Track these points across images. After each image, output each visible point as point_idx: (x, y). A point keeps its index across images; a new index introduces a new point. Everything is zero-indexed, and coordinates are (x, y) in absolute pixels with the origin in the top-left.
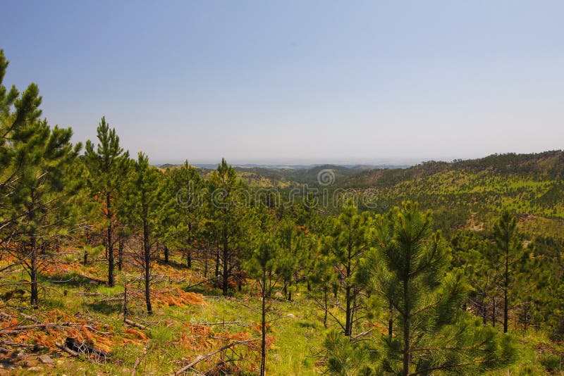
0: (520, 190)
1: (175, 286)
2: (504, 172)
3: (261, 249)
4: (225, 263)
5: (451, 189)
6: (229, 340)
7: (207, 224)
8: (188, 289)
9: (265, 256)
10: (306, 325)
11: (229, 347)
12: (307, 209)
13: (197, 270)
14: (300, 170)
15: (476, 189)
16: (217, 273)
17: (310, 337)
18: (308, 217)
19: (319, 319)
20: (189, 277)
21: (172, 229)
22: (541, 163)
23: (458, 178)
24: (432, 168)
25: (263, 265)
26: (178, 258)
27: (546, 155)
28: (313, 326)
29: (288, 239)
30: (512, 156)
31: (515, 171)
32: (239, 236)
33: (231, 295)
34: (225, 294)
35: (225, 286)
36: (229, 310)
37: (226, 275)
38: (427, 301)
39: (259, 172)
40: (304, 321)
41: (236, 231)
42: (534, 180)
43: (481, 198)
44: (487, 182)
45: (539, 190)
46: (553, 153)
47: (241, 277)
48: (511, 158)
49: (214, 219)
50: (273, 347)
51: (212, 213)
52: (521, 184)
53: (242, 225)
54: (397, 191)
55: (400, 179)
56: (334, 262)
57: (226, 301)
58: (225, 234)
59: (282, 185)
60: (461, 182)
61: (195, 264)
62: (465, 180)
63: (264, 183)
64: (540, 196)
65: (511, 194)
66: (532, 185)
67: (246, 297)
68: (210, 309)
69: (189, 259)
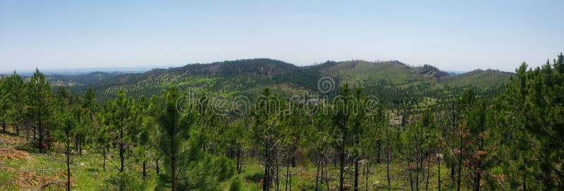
0: (203, 83)
1: (10, 147)
2: (194, 74)
3: (66, 123)
4: (40, 132)
5: (168, 84)
6: (45, 181)
7: (29, 108)
8: (18, 149)
9: (68, 128)
10: (92, 170)
11: (47, 186)
12: (88, 98)
13: (23, 137)
14: (81, 75)
15: (181, 84)
16: (35, 139)
17: (95, 177)
18: (89, 103)
19: (100, 165)
20: (18, 141)
21: (8, 111)
22: (212, 68)
23: (171, 78)
24: (157, 73)
25: (67, 133)
26: (11, 130)
27: (214, 64)
28: (97, 170)
29: (79, 117)
30: (198, 65)
31: (200, 73)
32: (48, 116)
33: (45, 152)
34: (40, 152)
35: (40, 146)
36: (44, 162)
37: (41, 140)
38: (185, 146)
39: (56, 77)
40: (91, 168)
41: (46, 113)
42: (209, 77)
43: (183, 88)
44: (186, 79)
45: (211, 83)
46: (218, 63)
47: (49, 141)
48: (197, 66)
49: (33, 105)
50: (74, 185)
51: (31, 102)
52: (203, 80)
53: (50, 109)
54: (138, 86)
55: (140, 79)
56: (113, 129)
57: (41, 156)
58: (39, 114)
59: (71, 85)
60: (172, 80)
61: (21, 133)
62: (175, 79)
63: (60, 84)
64: (212, 85)
65: (198, 85)
66: (208, 80)
67: (54, 154)
68: (32, 161)
69: (17, 130)
